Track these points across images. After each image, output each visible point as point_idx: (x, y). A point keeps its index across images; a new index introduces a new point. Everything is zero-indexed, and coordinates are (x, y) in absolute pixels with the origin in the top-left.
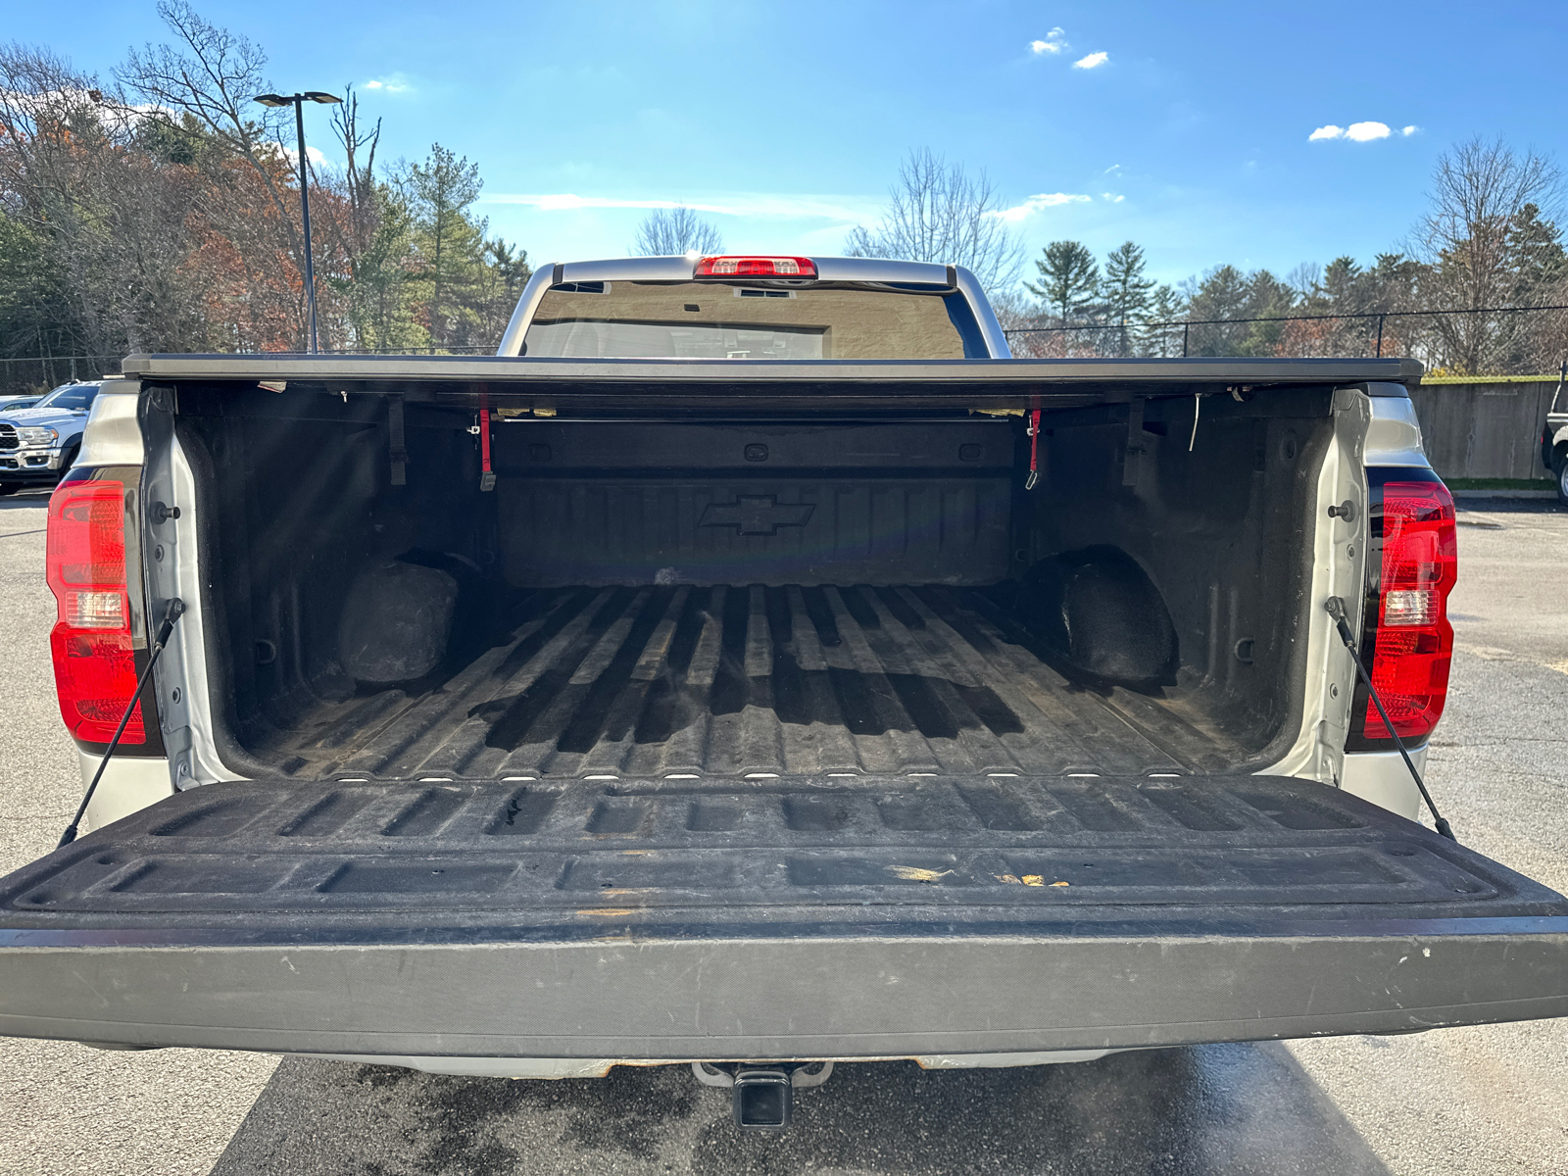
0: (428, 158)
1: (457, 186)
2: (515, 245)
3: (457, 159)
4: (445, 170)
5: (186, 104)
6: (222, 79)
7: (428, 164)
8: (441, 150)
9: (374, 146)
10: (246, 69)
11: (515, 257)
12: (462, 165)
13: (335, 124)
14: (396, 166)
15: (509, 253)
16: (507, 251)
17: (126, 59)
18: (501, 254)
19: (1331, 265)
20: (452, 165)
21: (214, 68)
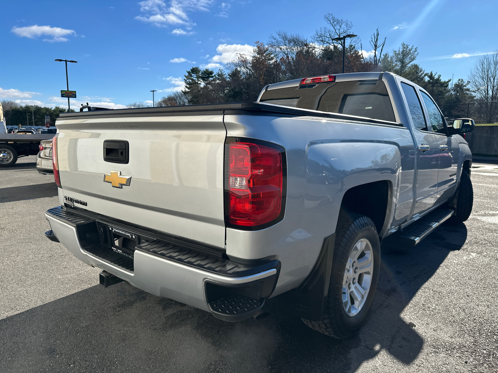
0: (400, 48)
1: (409, 56)
2: (436, 73)
3: (410, 47)
4: (405, 51)
5: (329, 43)
6: (340, 34)
7: (399, 50)
8: (405, 45)
9: (383, 47)
10: (346, 30)
11: (436, 77)
12: (412, 49)
13: (372, 42)
14: (391, 52)
15: (434, 76)
16: (433, 75)
17: (315, 33)
18: (431, 77)
20: (408, 49)
21: (337, 31)
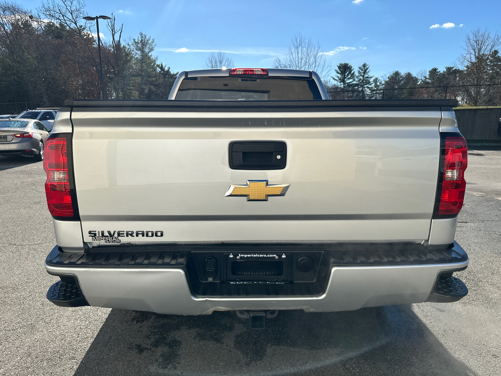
0: (138, 37)
1: (148, 46)
2: (166, 65)
3: (148, 37)
4: (144, 41)
5: (60, 20)
6: (72, 11)
7: (138, 39)
8: (142, 34)
9: (121, 33)
10: (79, 8)
11: (166, 69)
12: (149, 39)
13: (108, 26)
14: (128, 40)
15: (165, 67)
17: (41, 5)
18: (162, 68)
19: (430, 70)
20: (146, 39)
21: (69, 8)
